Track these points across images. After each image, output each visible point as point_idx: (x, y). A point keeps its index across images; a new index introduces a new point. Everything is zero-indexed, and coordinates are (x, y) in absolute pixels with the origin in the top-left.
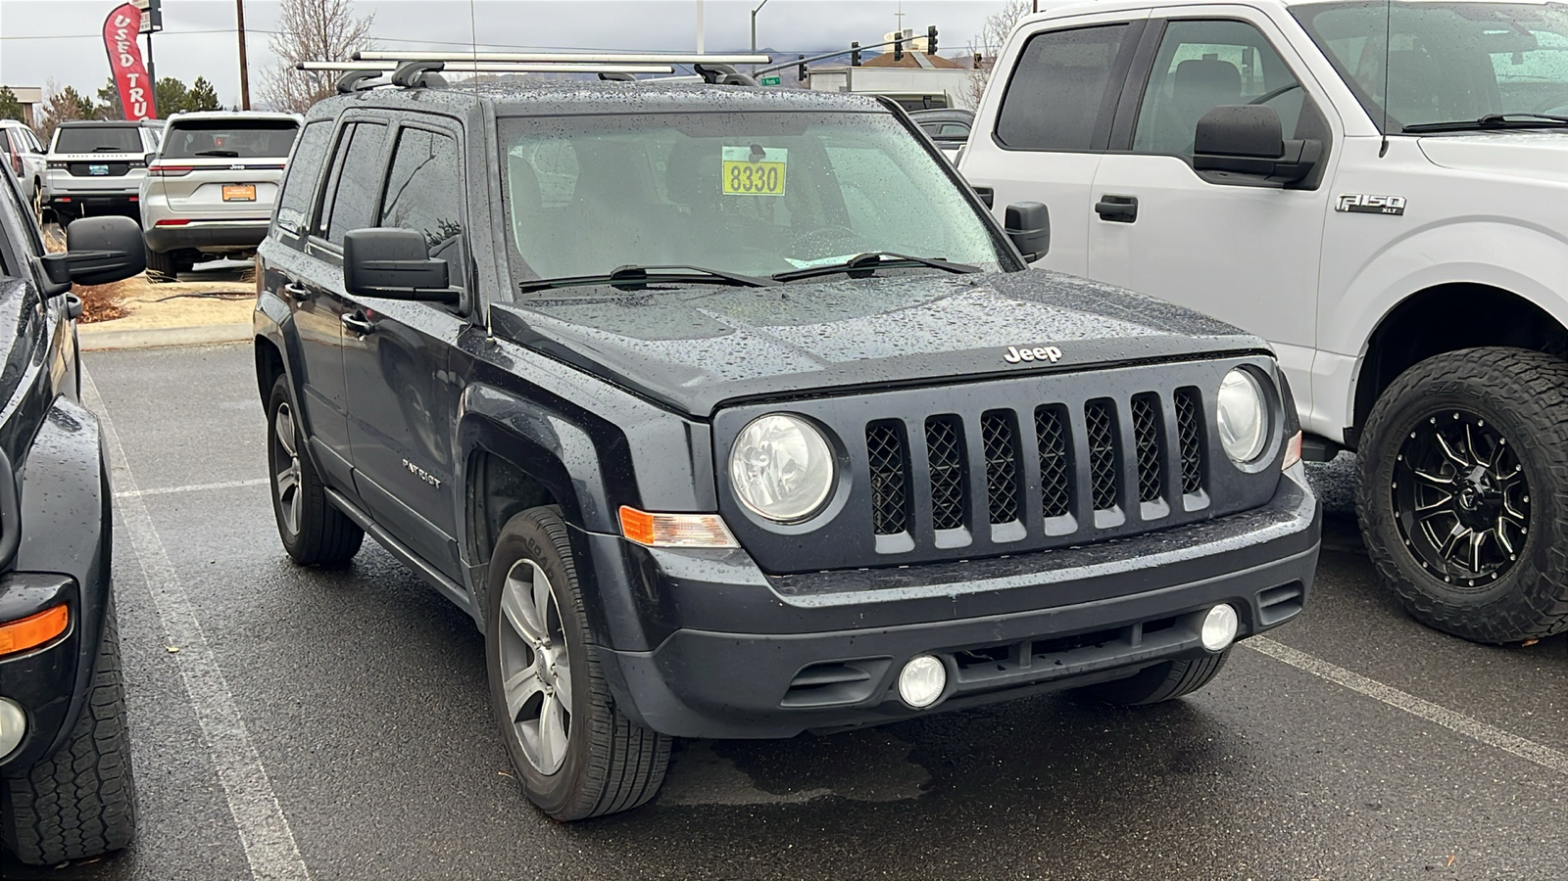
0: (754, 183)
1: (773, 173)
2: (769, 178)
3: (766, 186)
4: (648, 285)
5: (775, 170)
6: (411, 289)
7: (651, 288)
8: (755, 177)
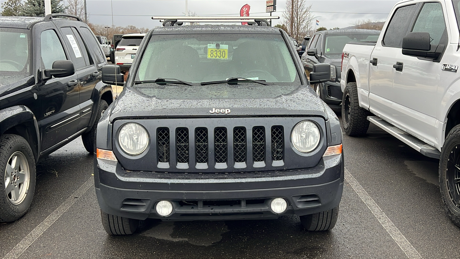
0: (218, 55)
1: (224, 52)
2: (223, 53)
3: (222, 56)
4: (167, 84)
5: (224, 51)
6: (113, 82)
7: (168, 85)
8: (218, 54)
